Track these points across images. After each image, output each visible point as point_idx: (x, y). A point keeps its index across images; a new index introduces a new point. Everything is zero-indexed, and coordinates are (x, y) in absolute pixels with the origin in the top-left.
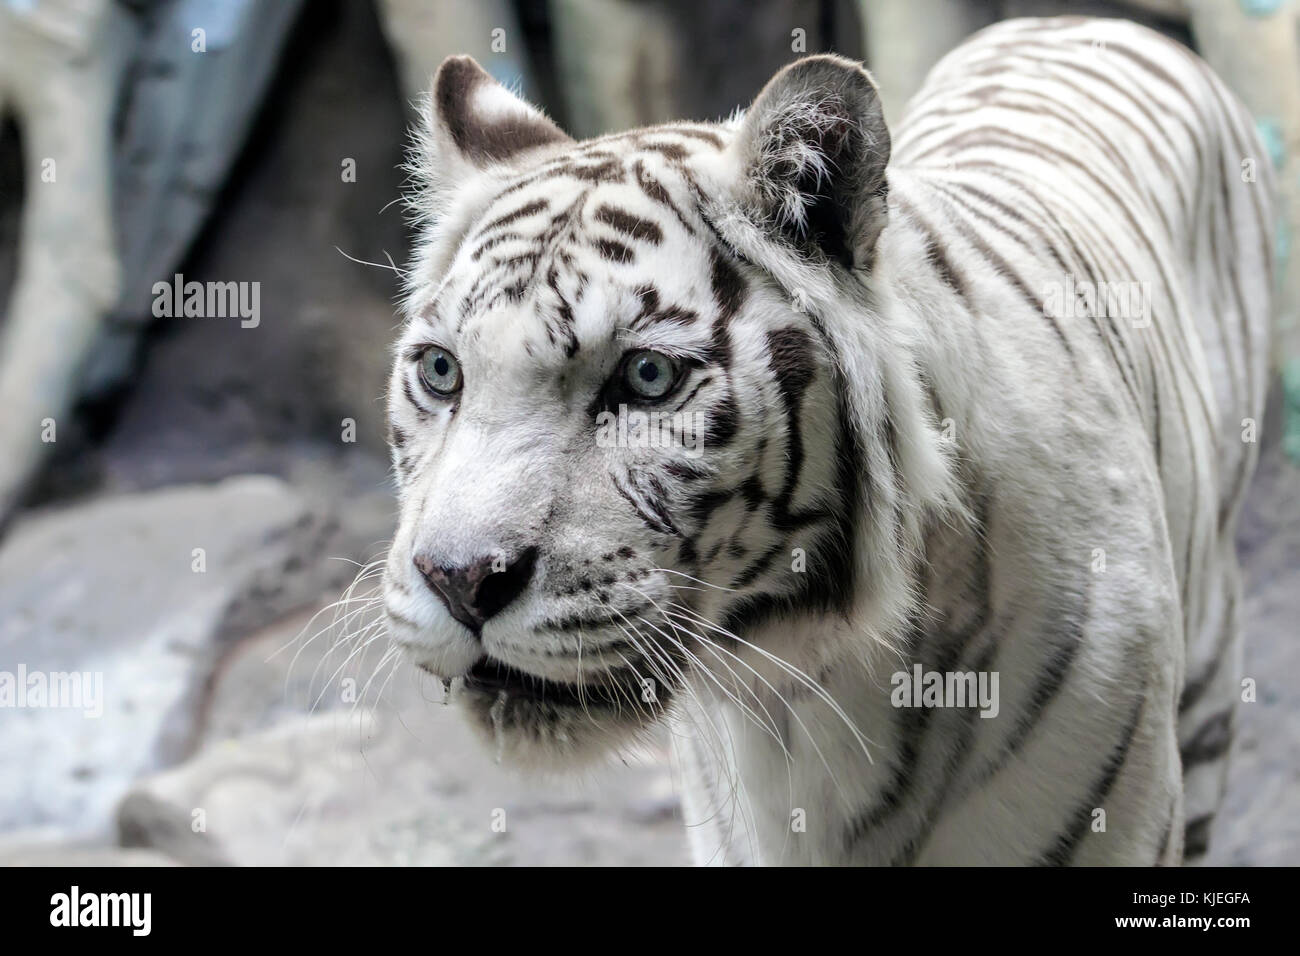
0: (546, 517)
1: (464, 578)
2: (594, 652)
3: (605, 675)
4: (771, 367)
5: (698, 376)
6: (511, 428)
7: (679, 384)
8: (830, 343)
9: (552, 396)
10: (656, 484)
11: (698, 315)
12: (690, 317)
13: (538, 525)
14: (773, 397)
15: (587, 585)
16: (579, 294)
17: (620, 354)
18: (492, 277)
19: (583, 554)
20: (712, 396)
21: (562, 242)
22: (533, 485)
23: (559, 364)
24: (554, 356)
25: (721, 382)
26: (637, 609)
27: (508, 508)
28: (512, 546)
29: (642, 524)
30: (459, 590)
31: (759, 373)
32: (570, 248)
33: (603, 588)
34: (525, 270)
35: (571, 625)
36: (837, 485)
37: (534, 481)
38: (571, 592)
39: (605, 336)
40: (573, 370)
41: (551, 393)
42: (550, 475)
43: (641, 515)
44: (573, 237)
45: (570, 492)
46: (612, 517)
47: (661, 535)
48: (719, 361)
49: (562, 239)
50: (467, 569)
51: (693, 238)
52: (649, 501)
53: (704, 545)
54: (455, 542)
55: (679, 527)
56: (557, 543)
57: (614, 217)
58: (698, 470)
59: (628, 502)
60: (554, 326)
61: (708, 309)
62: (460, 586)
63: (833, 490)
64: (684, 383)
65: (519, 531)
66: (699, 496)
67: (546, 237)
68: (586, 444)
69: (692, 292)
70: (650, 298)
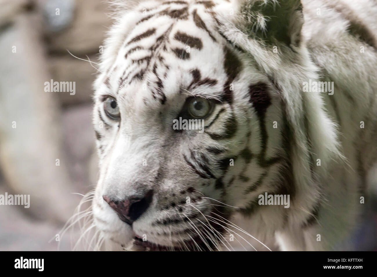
0: (156, 176)
1: (123, 205)
2: (177, 234)
3: (182, 244)
4: (250, 101)
5: (218, 108)
6: (140, 138)
7: (211, 111)
8: (277, 87)
9: (156, 122)
10: (203, 157)
11: (217, 81)
12: (213, 82)
13: (153, 180)
14: (252, 115)
15: (173, 205)
16: (165, 75)
17: (184, 100)
18: (130, 69)
19: (172, 191)
20: (225, 117)
21: (160, 51)
22: (150, 162)
23: (159, 108)
24: (156, 104)
25: (229, 110)
26: (196, 215)
27: (140, 174)
28: (142, 191)
29: (197, 176)
30: (121, 210)
31: (245, 104)
32: (163, 54)
33: (179, 206)
34: (144, 65)
35: (167, 222)
36: (283, 147)
37: (151, 161)
38: (167, 208)
39: (176, 93)
40: (165, 109)
41: (156, 120)
42: (158, 157)
43: (197, 172)
44: (165, 48)
45: (166, 164)
46: (184, 174)
47: (207, 180)
48: (227, 101)
49: (161, 48)
50: (124, 201)
51: (215, 43)
52: (201, 166)
53: (226, 179)
54: (118, 190)
55: (214, 174)
56: (161, 188)
57: (181, 37)
58: (221, 149)
59: (190, 167)
60: (155, 91)
61: (222, 78)
62: (122, 208)
63: (282, 149)
64: (213, 111)
65: (145, 184)
66: (222, 160)
67: (154, 48)
68: (172, 142)
69: (215, 71)
70: (196, 74)
